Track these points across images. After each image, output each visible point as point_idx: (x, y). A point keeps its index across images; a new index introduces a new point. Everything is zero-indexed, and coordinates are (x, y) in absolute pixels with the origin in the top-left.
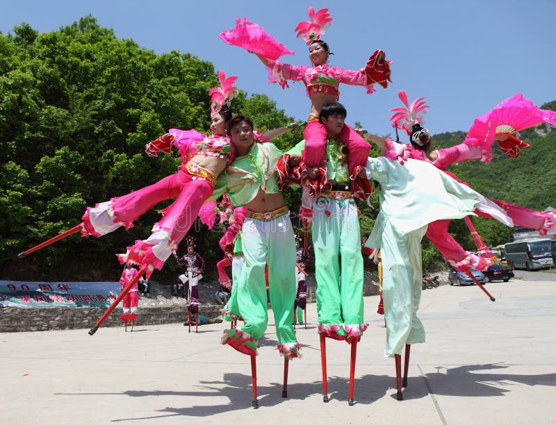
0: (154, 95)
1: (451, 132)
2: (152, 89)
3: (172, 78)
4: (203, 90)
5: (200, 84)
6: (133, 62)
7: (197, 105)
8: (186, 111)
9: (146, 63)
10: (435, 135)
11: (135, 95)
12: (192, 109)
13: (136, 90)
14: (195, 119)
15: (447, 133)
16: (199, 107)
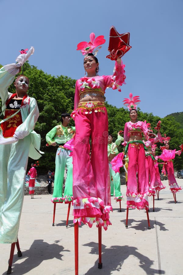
0: (50, 94)
1: (179, 112)
2: (49, 91)
3: (59, 87)
4: (72, 92)
5: (71, 89)
6: (41, 80)
7: (69, 99)
8: (64, 101)
9: (46, 80)
10: (172, 114)
11: (41, 94)
12: (67, 100)
13: (42, 92)
14: (67, 105)
15: (178, 113)
16: (70, 99)
